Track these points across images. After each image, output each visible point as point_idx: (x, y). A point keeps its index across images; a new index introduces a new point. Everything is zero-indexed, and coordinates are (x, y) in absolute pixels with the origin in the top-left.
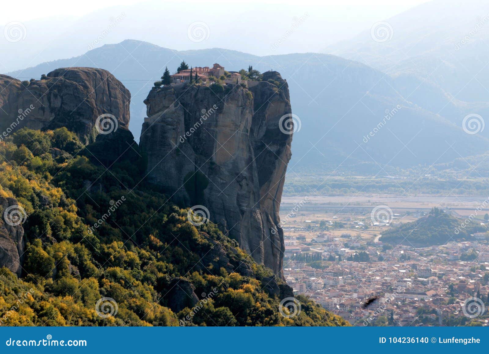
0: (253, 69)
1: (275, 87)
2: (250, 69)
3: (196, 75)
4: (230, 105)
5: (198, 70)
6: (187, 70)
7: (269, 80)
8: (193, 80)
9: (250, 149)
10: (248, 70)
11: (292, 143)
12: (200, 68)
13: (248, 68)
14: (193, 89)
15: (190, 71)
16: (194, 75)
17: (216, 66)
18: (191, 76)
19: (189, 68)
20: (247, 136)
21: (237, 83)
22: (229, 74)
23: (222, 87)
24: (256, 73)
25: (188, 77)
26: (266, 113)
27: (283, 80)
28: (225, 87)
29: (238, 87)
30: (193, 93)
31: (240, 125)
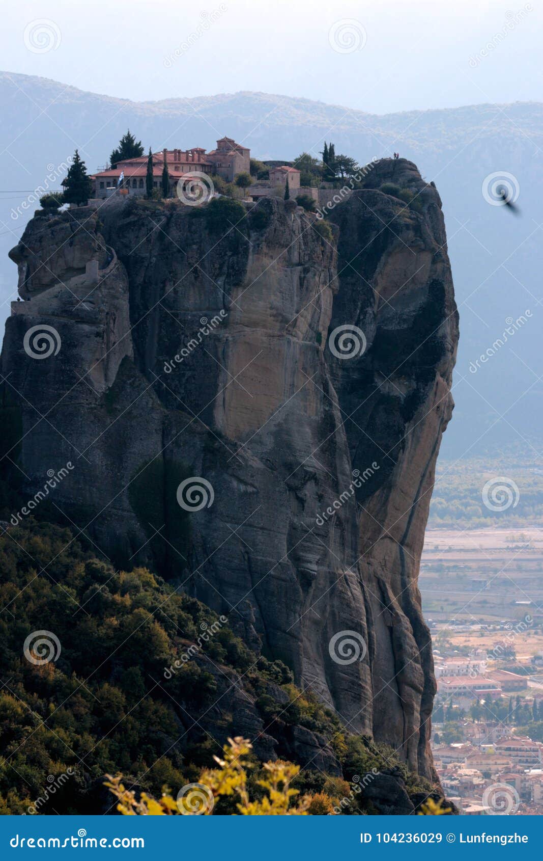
0: (337, 153)
1: (402, 205)
2: (328, 154)
3: (165, 172)
4: (266, 260)
5: (170, 158)
6: (139, 160)
7: (383, 185)
8: (155, 189)
9: (326, 389)
10: (320, 158)
11: (456, 372)
12: (177, 152)
13: (323, 150)
14: (155, 215)
15: (147, 160)
16: (157, 172)
17: (226, 145)
18: (150, 175)
19: (146, 153)
20: (318, 351)
21: (287, 196)
22: (264, 168)
23: (241, 208)
24: (346, 163)
25: (141, 180)
26: (376, 283)
27: (425, 184)
28: (248, 207)
29: (289, 207)
30: (157, 226)
31: (296, 320)
